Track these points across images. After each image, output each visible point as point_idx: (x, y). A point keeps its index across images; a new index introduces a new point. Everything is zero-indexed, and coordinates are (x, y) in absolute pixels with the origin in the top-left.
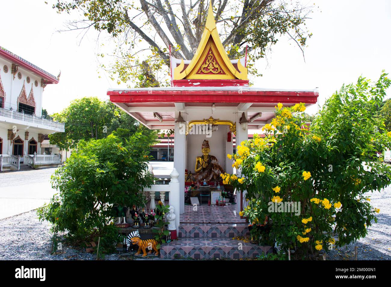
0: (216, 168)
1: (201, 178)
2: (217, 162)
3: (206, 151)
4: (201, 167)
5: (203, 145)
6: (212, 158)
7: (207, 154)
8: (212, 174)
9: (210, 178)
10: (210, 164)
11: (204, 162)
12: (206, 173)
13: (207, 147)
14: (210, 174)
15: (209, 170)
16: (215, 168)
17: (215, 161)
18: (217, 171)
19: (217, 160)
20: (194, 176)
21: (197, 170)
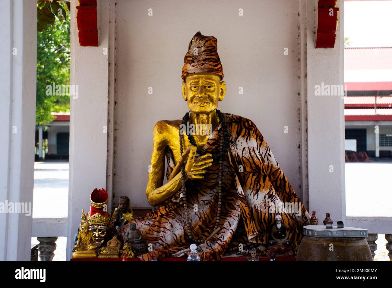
0: (257, 181)
1: (179, 231)
2: (263, 150)
3: (204, 88)
4: (179, 176)
5: (189, 59)
6: (235, 128)
7: (210, 108)
8: (236, 213)
9: (227, 236)
10: (225, 158)
11: (194, 149)
12: (206, 209)
13: (210, 71)
14: (225, 214)
15: (218, 190)
16: (251, 179)
17: (253, 143)
18: (262, 194)
19: (260, 138)
20: (143, 226)
21: (155, 194)
